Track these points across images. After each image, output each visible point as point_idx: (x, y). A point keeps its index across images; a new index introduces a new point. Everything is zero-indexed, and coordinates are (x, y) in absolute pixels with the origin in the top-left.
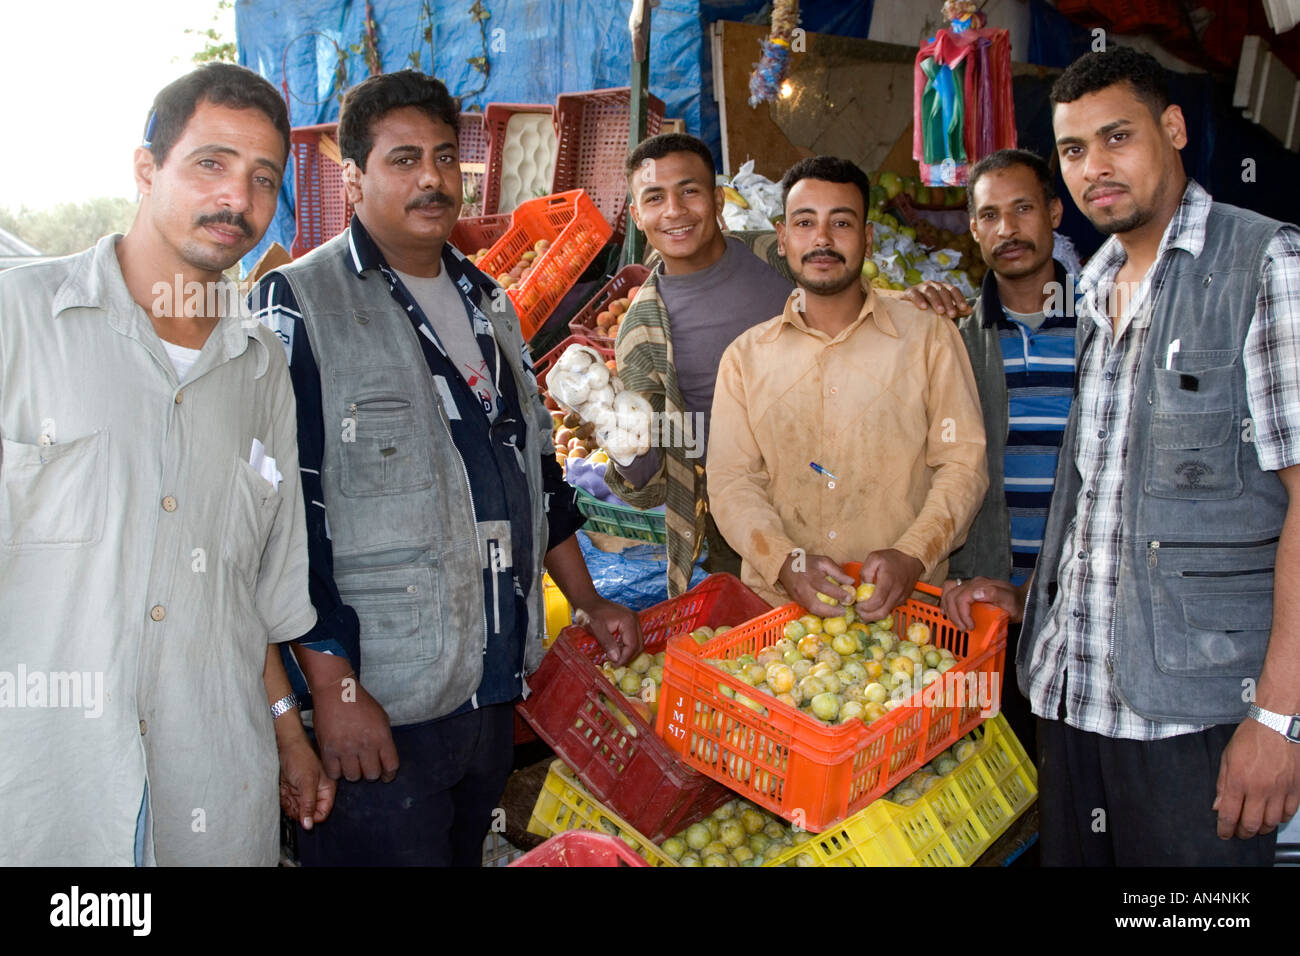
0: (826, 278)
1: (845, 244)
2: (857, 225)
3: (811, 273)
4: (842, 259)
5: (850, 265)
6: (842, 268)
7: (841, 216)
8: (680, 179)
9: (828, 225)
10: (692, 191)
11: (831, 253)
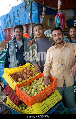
0: (59, 42)
1: (61, 37)
2: (61, 34)
3: (58, 42)
4: (61, 39)
5: (62, 39)
6: (61, 40)
7: (59, 34)
8: (38, 28)
9: (58, 35)
10: (40, 30)
11: (59, 39)
